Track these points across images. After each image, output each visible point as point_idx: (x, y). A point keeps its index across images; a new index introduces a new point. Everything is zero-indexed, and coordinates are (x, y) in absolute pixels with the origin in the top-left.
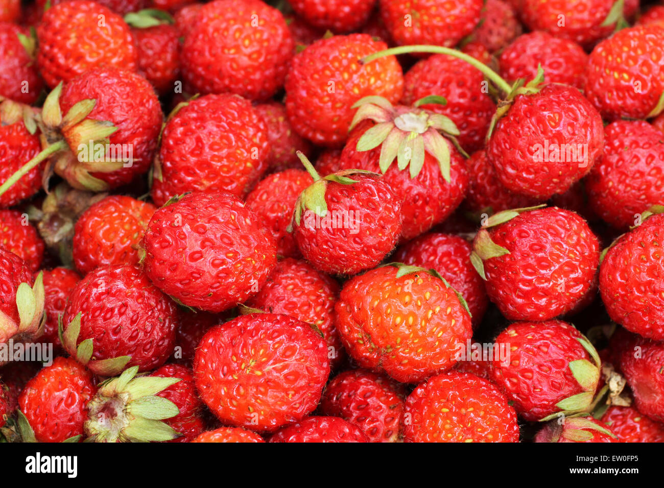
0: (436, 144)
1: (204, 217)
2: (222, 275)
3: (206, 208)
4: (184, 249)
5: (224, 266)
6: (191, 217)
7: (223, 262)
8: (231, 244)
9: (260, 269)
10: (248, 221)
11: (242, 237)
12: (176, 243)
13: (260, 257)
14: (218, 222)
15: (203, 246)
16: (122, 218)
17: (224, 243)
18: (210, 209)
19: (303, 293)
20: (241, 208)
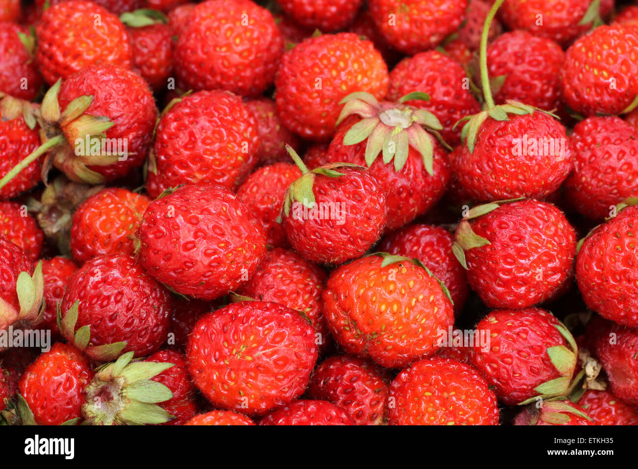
0: (420, 139)
1: (197, 209)
2: (214, 264)
3: (199, 200)
4: (178, 239)
5: (216, 256)
6: (184, 209)
7: (215, 252)
8: (223, 235)
9: (251, 258)
10: (239, 212)
11: (233, 228)
12: (170, 233)
13: (250, 247)
14: (210, 213)
15: (196, 236)
16: (118, 210)
17: (216, 233)
18: (203, 201)
19: (292, 281)
20: (232, 200)
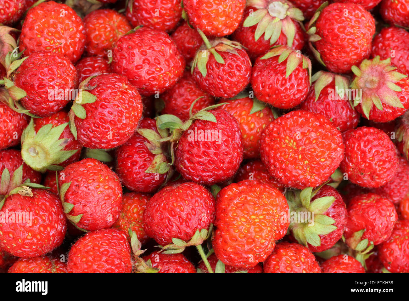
0: (288, 27)
1: (147, 46)
2: (151, 79)
3: (149, 40)
4: (133, 62)
5: (153, 75)
6: (140, 45)
7: (153, 73)
8: (159, 64)
9: (173, 78)
10: (171, 52)
11: (166, 60)
12: (129, 58)
13: (174, 72)
14: (154, 50)
15: (144, 62)
16: (106, 28)
17: (155, 62)
18: (151, 41)
19: (195, 94)
20: (168, 43)
